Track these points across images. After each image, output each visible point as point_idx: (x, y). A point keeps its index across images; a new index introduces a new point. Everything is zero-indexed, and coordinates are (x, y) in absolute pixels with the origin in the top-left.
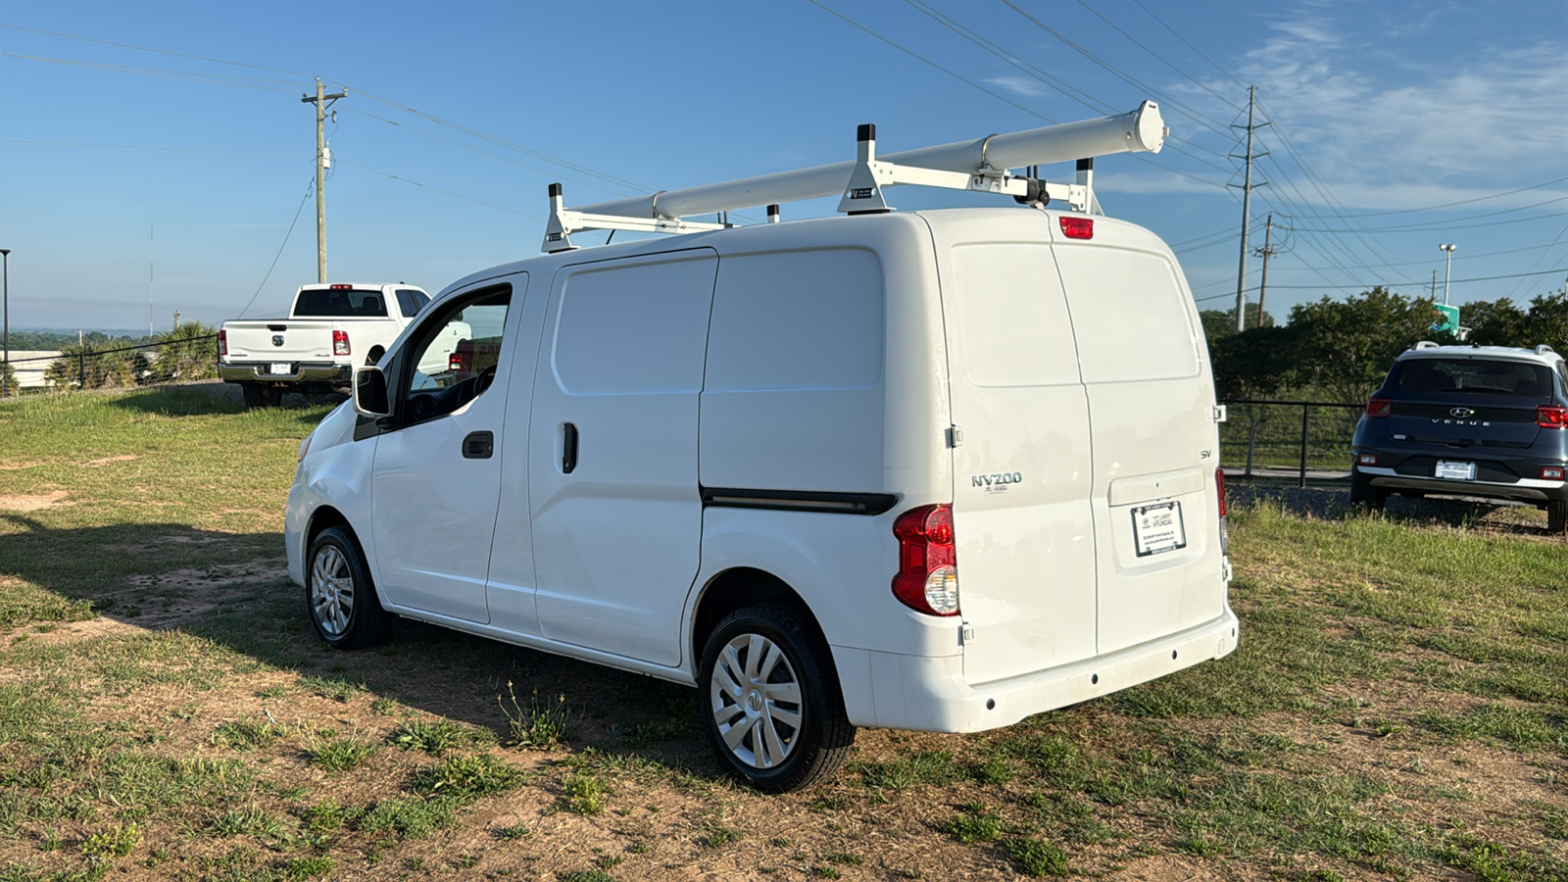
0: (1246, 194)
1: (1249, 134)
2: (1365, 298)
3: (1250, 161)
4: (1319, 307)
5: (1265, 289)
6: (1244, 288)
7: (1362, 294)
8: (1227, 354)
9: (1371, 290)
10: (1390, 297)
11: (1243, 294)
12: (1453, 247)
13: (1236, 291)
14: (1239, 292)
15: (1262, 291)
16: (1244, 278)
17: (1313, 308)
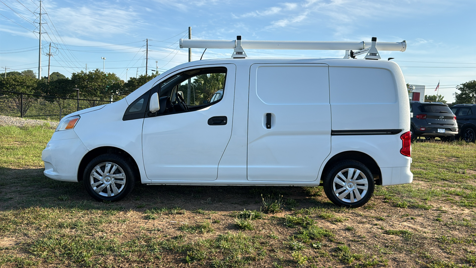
0: (40, 35)
1: (40, 16)
2: (94, 72)
3: (41, 25)
4: (81, 74)
5: (50, 66)
6: (41, 66)
7: (93, 71)
8: (53, 87)
9: (95, 70)
10: (101, 72)
11: (40, 68)
12: (105, 58)
13: (38, 67)
14: (39, 67)
15: (49, 67)
16: (41, 63)
17: (79, 74)
